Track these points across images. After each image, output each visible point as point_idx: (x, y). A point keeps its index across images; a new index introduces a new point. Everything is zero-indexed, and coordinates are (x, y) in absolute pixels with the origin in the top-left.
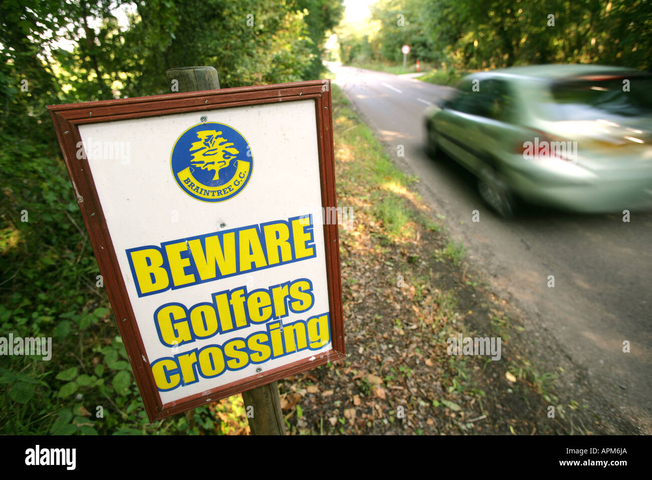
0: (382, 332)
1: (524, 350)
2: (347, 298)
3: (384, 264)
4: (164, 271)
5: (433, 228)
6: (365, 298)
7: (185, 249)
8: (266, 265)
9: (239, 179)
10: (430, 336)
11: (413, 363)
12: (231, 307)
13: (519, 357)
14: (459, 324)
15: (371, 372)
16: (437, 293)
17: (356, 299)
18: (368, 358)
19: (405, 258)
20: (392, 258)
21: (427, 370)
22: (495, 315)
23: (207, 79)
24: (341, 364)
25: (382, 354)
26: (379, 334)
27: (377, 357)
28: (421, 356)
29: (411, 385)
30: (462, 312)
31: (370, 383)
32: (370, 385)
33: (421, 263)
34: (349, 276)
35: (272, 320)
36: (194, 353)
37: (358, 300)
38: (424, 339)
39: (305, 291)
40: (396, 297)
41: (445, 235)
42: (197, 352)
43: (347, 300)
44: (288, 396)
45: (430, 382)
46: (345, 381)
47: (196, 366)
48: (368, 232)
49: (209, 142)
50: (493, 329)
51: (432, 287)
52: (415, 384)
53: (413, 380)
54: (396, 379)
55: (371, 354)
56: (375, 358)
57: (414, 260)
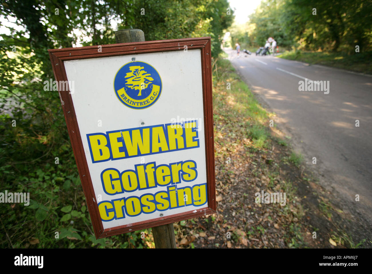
0: (248, 204)
1: (343, 226)
2: (227, 182)
3: (251, 163)
4: (107, 148)
5: (283, 144)
6: (238, 183)
7: (120, 136)
8: (168, 150)
9: (153, 96)
10: (278, 209)
11: (266, 225)
12: (146, 174)
13: (338, 230)
14: (297, 204)
15: (239, 228)
16: (284, 183)
17: (233, 183)
18: (238, 219)
19: (264, 161)
20: (256, 160)
21: (275, 230)
22: (322, 200)
23: (137, 36)
24: (221, 221)
25: (246, 218)
26: (246, 205)
27: (243, 219)
28: (271, 221)
29: (264, 239)
30: (300, 197)
31: (238, 235)
32: (238, 236)
33: (274, 164)
34: (229, 169)
35: (171, 185)
36: (123, 200)
37: (234, 184)
38: (274, 211)
39: (192, 168)
40: (258, 183)
41: (291, 149)
42: (125, 199)
43: (227, 183)
44: (188, 237)
45: (277, 239)
46: (223, 231)
47: (124, 208)
48: (243, 144)
49: (136, 73)
50: (320, 209)
51: (280, 179)
52: (267, 238)
53: (266, 236)
54: (255, 234)
55: (240, 217)
56: (242, 219)
57: (270, 162)
